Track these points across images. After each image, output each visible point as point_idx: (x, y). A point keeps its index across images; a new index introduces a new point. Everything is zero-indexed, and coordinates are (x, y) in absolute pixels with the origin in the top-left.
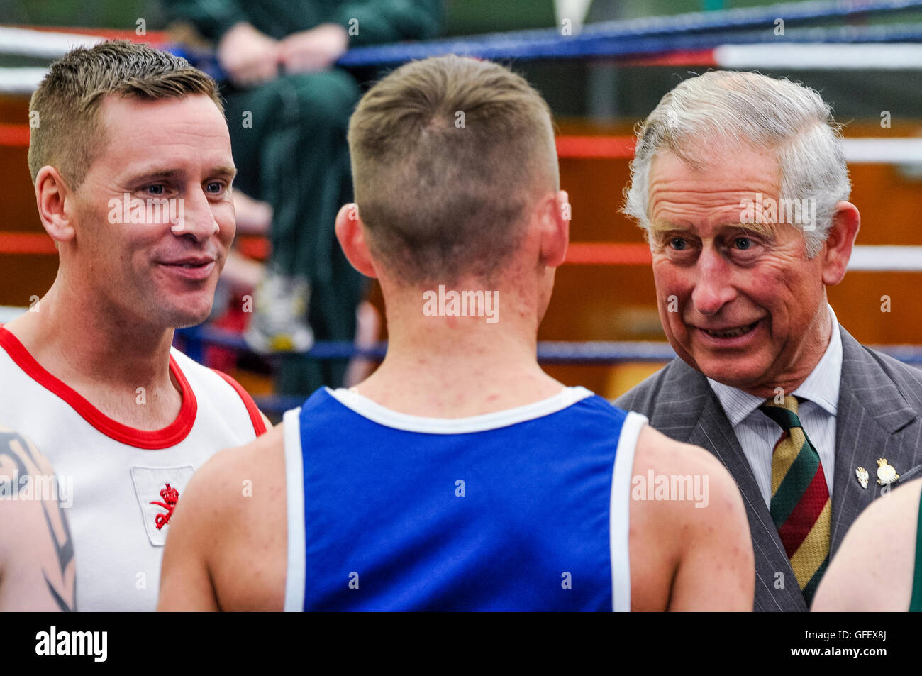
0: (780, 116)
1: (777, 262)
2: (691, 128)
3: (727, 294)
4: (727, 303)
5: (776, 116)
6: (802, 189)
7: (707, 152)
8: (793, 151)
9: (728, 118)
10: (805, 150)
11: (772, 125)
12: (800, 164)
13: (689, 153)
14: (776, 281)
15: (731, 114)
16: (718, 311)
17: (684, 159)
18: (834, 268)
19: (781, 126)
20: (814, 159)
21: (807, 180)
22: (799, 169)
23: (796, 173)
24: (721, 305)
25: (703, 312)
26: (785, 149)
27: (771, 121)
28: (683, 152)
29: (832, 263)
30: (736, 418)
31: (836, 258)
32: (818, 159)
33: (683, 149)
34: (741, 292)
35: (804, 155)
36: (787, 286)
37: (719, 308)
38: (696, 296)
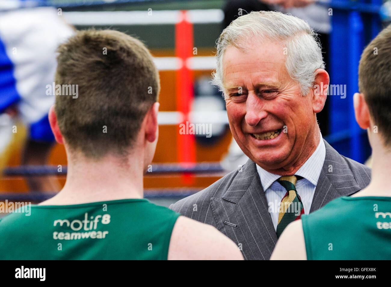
0: (286, 27)
1: (285, 97)
2: (240, 33)
3: (262, 115)
4: (263, 119)
5: (283, 27)
6: (297, 61)
7: (249, 44)
8: (292, 43)
9: (259, 27)
10: (298, 43)
11: (281, 30)
12: (296, 49)
13: (240, 45)
14: (285, 106)
15: (261, 26)
16: (258, 124)
17: (237, 47)
18: (318, 104)
19: (286, 31)
20: (303, 47)
21: (299, 56)
22: (296, 52)
23: (294, 53)
24: (259, 120)
25: (251, 125)
26: (289, 42)
27: (281, 29)
28: (237, 45)
29: (317, 101)
30: (266, 186)
31: (319, 99)
32: (305, 47)
33: (237, 43)
34: (269, 113)
35: (298, 45)
36: (291, 109)
37: (258, 122)
38: (246, 117)
